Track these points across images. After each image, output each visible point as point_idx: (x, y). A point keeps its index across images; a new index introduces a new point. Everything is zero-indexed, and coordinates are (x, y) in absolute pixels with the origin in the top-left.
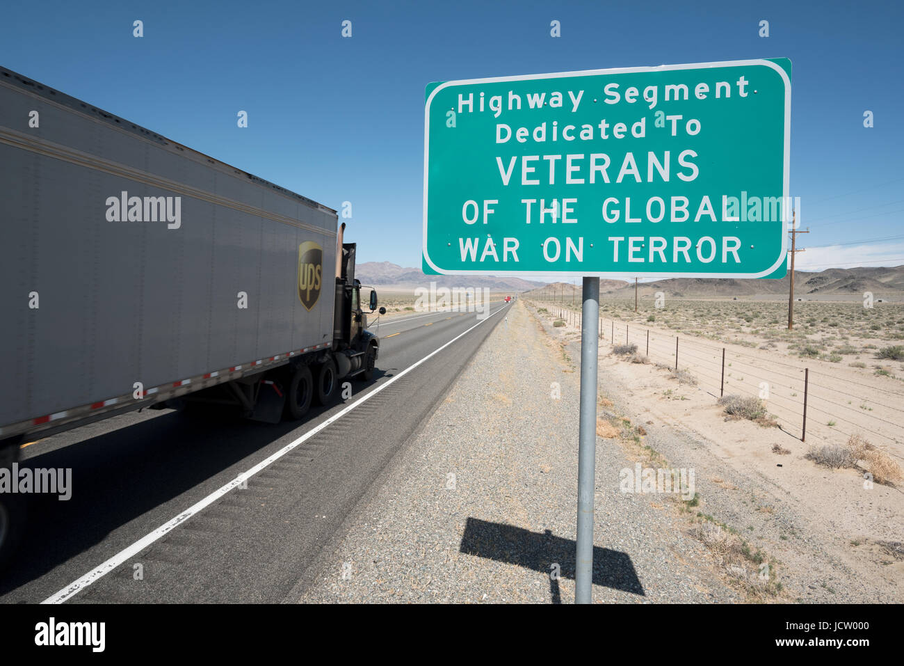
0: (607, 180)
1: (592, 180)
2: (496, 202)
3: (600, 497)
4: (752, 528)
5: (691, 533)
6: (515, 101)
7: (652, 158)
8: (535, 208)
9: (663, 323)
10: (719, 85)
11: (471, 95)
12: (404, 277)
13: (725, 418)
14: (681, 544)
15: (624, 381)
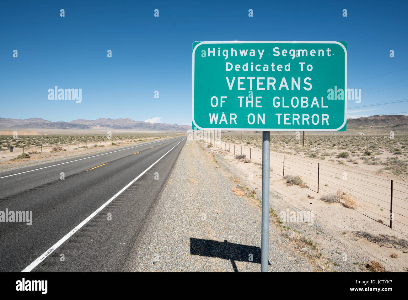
0: (275, 89)
1: (268, 89)
2: (226, 97)
3: (244, 223)
4: (305, 231)
5: (282, 235)
6: (234, 53)
7: (293, 80)
8: (244, 101)
9: (253, 145)
10: (320, 51)
11: (214, 49)
12: (136, 126)
13: (286, 185)
14: (279, 240)
15: (243, 171)
